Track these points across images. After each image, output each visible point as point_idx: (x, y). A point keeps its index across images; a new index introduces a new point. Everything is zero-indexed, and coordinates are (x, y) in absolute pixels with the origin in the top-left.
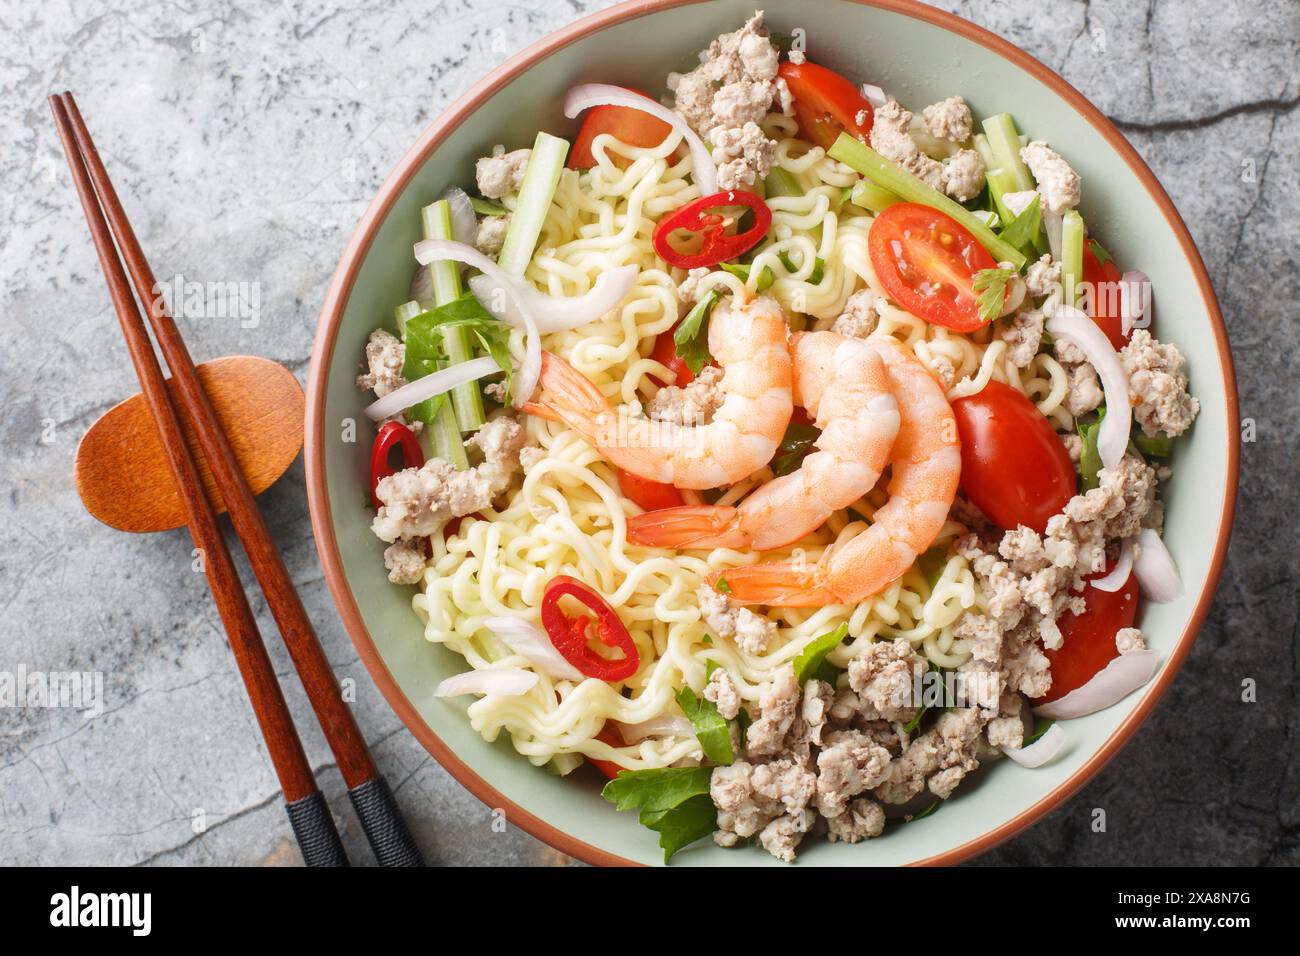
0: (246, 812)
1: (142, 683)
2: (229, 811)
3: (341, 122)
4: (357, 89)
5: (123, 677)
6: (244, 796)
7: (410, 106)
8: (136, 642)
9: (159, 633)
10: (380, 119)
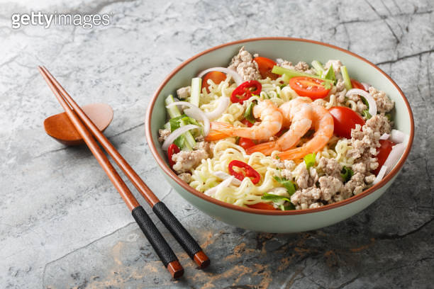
0: (107, 236)
1: (69, 210)
2: (101, 237)
3: (116, 89)
4: (120, 81)
5: (63, 210)
6: (105, 232)
7: (136, 84)
8: (66, 202)
9: (74, 199)
10: (127, 87)
